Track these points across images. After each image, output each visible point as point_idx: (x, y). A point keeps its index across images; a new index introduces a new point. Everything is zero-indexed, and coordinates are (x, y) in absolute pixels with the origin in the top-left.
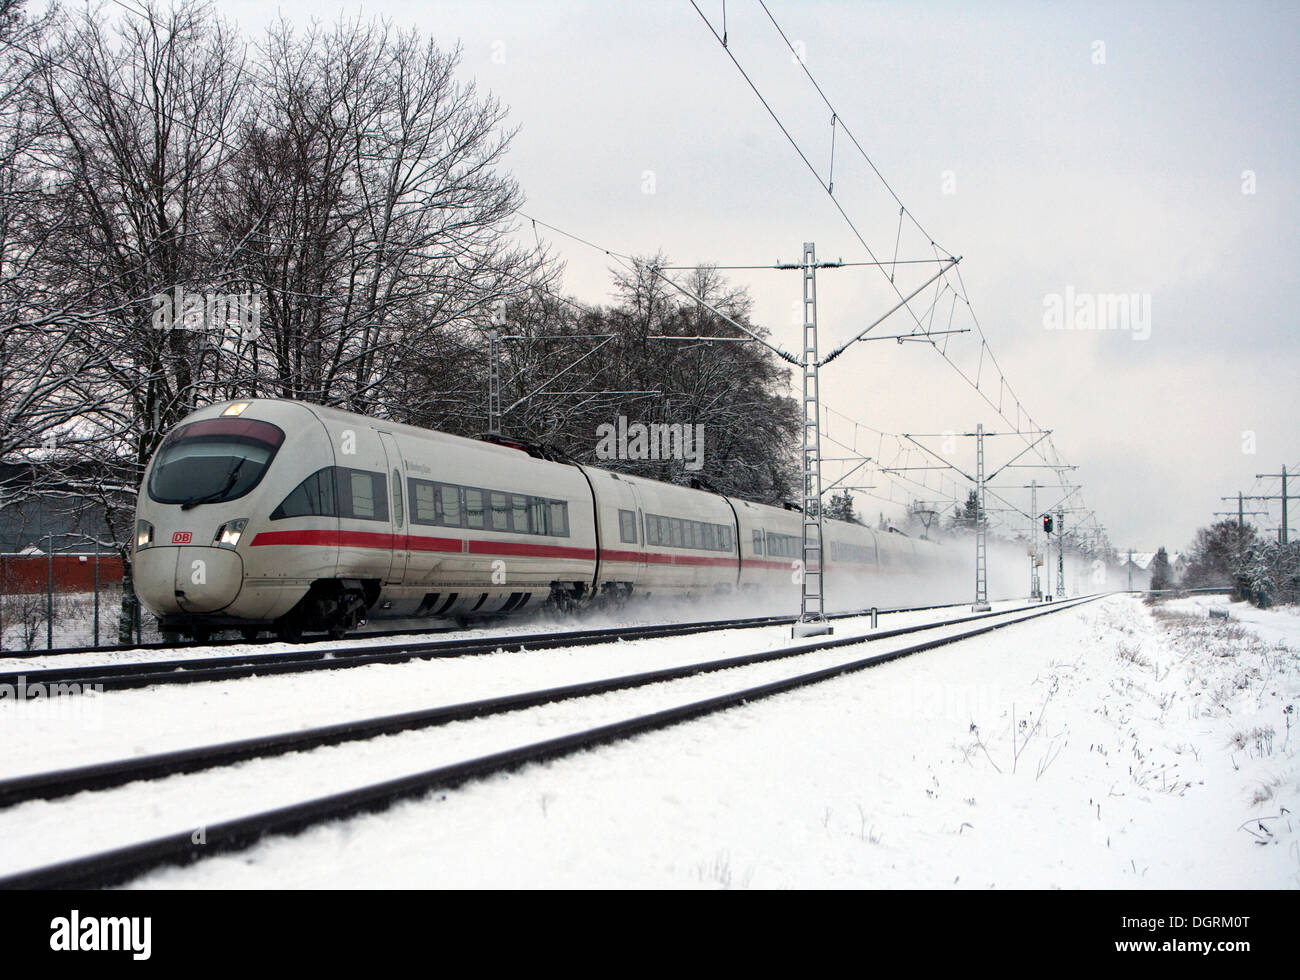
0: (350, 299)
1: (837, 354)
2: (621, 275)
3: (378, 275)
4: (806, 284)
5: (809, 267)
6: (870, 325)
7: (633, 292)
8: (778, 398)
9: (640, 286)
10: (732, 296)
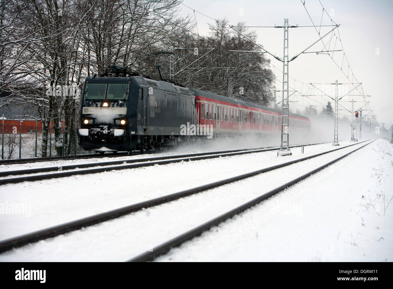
0: (123, 34)
1: (295, 58)
2: (212, 26)
3: (132, 26)
4: (285, 33)
5: (286, 27)
6: (307, 48)
7: (216, 32)
8: (265, 69)
9: (218, 30)
10: (250, 34)
